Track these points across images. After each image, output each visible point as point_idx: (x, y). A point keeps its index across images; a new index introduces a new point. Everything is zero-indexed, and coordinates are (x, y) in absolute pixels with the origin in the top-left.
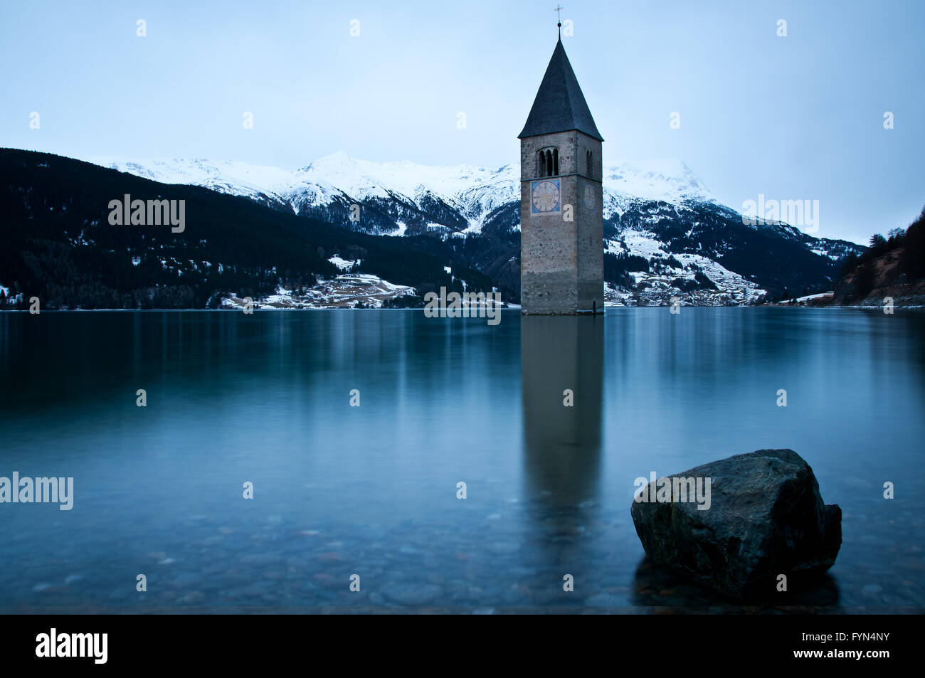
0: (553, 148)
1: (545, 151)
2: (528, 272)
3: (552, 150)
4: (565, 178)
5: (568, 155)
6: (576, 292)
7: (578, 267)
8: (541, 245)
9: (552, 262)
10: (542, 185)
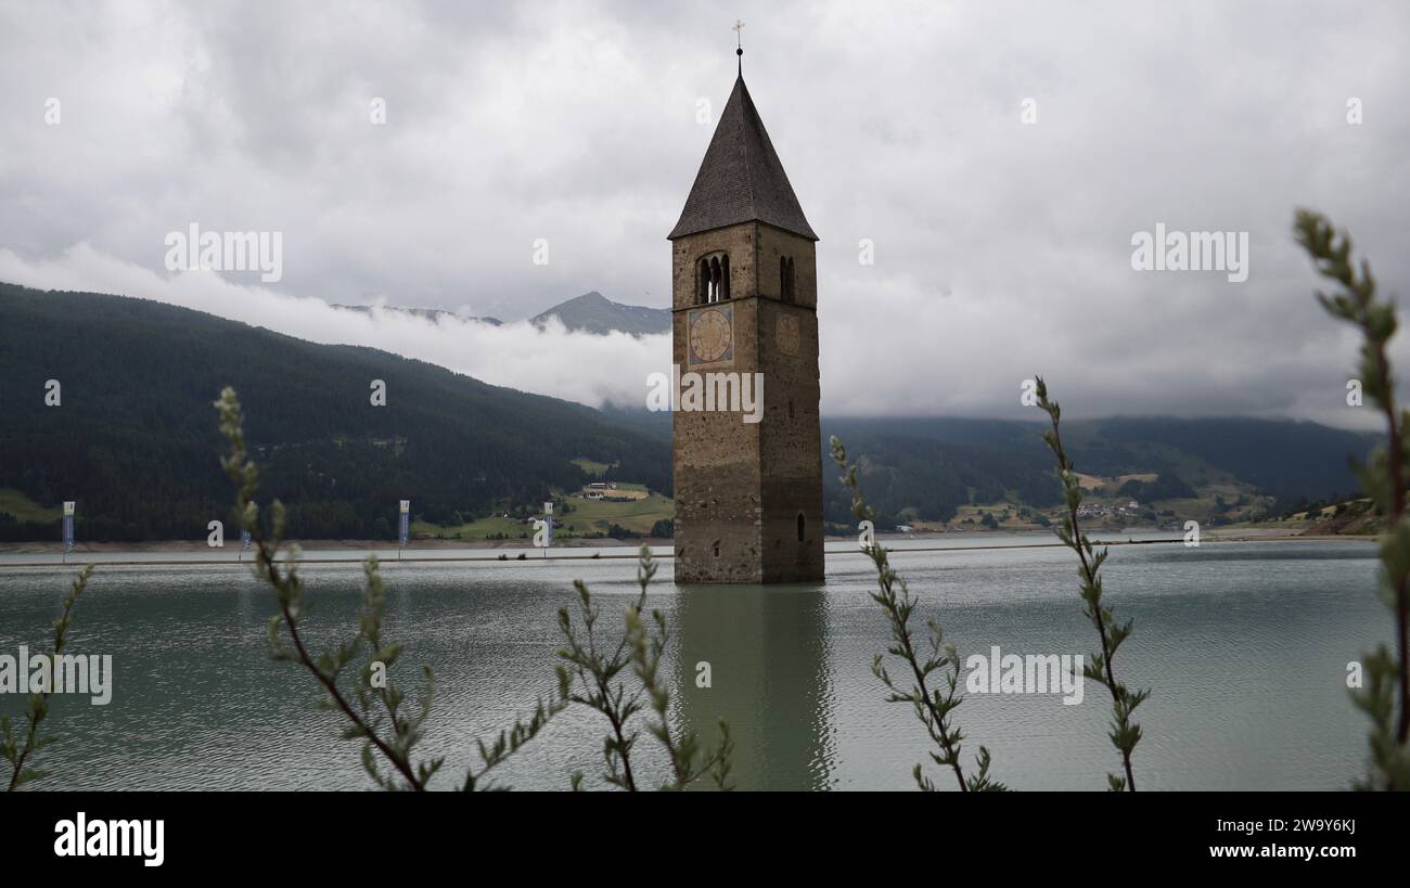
0: (723, 254)
1: (710, 258)
2: (685, 466)
3: (720, 259)
4: (739, 304)
5: (743, 264)
6: (758, 500)
7: (762, 454)
8: (704, 419)
9: (721, 448)
10: (705, 316)
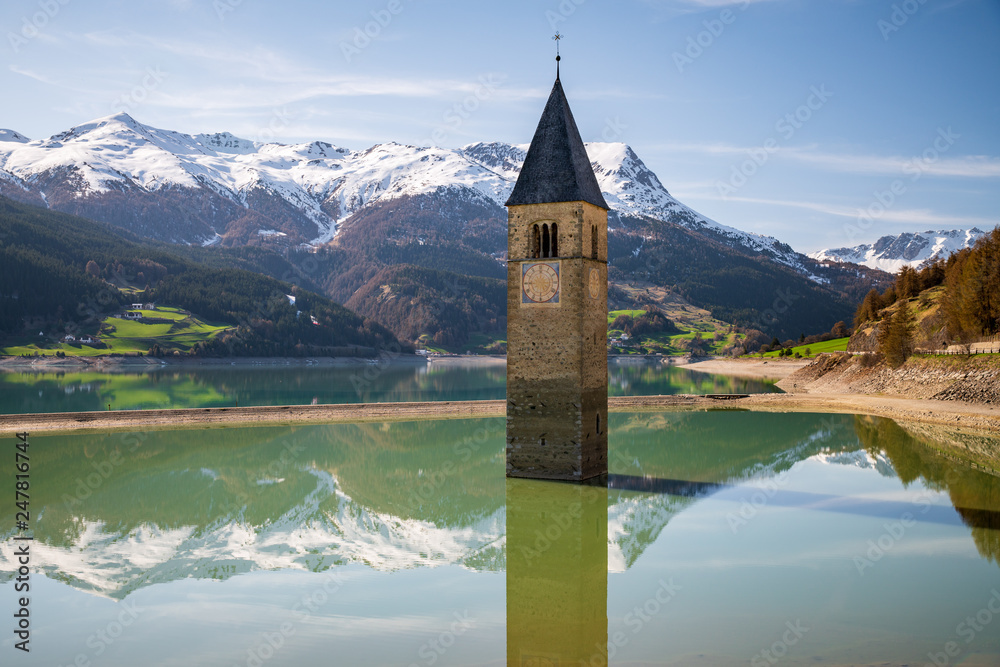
0: (552, 222)
1: (541, 224)
2: (516, 378)
3: (549, 226)
4: (566, 261)
5: (571, 232)
6: (579, 405)
7: (581, 374)
8: (534, 344)
9: (548, 366)
10: (537, 268)
